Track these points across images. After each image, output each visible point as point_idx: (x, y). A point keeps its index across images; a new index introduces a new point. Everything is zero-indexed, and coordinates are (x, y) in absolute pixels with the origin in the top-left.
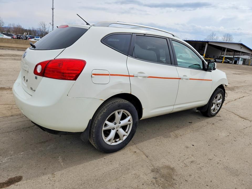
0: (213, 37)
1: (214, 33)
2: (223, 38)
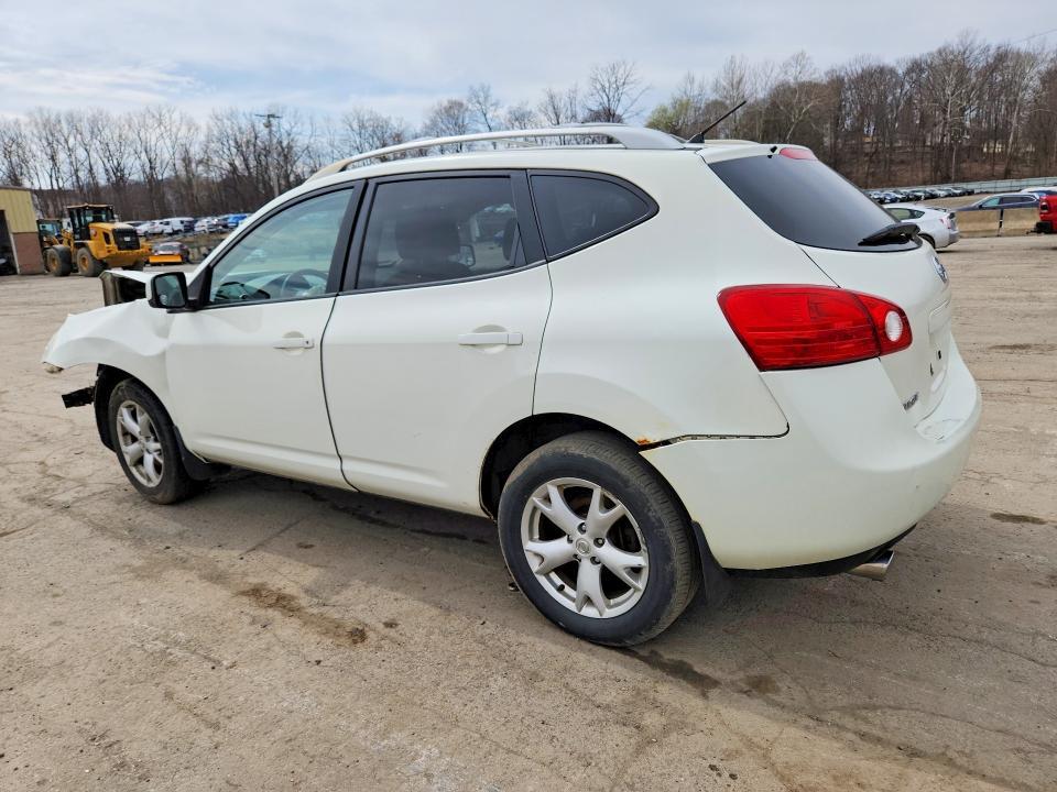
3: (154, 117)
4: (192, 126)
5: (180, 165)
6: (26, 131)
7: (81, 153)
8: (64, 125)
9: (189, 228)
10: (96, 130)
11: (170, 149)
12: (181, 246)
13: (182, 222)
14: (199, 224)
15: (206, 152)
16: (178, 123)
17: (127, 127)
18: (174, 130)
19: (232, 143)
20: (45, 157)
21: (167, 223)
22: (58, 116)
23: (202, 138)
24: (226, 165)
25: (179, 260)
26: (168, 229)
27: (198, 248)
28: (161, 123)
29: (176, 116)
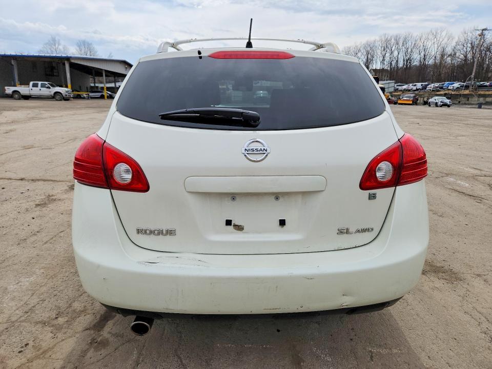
0: (57, 46)
1: (56, 39)
2: (78, 48)
3: (433, 34)
4: (450, 37)
5: (438, 57)
6: (377, 44)
7: (396, 53)
8: (393, 41)
9: (425, 88)
10: (405, 43)
11: (436, 49)
12: (415, 96)
13: (422, 85)
14: (429, 86)
15: (454, 50)
16: (444, 36)
17: (419, 40)
18: (441, 40)
19: (469, 45)
20: (381, 55)
21: (415, 85)
22: (391, 37)
23: (454, 44)
24: (462, 56)
25: (411, 103)
26: (414, 88)
27: (424, 98)
28: (436, 37)
29: (444, 34)
